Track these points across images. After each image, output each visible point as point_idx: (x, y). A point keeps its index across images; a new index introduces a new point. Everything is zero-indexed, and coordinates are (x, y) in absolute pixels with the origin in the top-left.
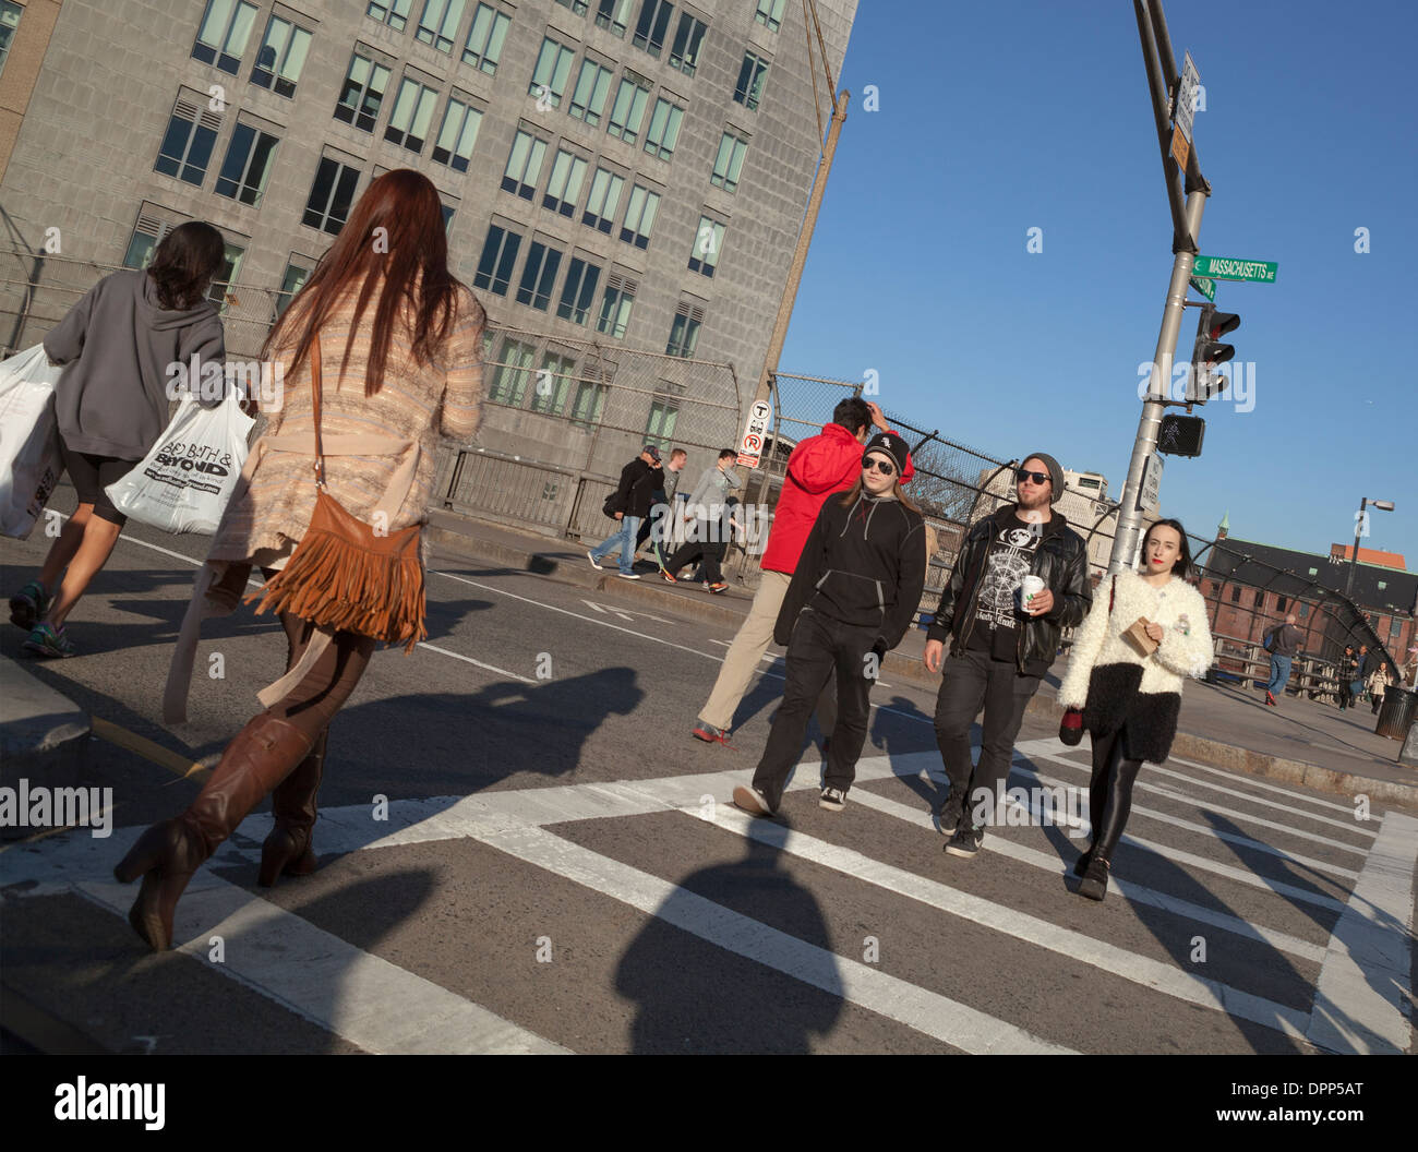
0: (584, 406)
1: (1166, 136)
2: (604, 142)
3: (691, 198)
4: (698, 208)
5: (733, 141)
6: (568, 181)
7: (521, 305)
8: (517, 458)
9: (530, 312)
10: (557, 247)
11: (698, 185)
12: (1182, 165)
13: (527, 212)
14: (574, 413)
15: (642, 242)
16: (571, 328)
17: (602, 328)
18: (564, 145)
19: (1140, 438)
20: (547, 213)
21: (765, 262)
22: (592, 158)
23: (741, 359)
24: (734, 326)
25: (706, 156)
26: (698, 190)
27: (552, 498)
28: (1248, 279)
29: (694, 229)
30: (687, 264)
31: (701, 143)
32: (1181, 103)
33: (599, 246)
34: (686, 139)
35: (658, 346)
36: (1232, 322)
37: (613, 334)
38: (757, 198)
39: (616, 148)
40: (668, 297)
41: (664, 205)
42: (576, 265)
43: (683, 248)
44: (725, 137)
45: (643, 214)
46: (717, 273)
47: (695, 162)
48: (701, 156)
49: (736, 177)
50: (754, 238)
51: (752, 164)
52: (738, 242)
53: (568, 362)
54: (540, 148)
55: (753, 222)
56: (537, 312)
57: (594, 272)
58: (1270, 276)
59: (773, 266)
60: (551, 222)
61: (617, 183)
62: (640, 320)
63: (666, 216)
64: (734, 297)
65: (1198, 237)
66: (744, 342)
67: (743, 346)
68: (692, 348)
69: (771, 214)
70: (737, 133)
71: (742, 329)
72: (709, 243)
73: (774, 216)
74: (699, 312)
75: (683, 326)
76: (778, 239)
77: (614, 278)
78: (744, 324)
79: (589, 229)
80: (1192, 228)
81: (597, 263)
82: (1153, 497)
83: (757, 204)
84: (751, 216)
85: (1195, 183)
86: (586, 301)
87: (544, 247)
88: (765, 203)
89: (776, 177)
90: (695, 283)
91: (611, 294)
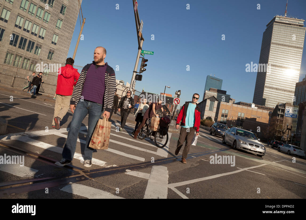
0: (32, 67)
1: (138, 32)
2: (35, 19)
3: (52, 31)
4: (53, 32)
5: (60, 21)
6: (28, 26)
7: (19, 49)
8: (26, 78)
9: (21, 50)
10: (26, 38)
11: (53, 28)
12: (140, 37)
13: (20, 31)
14: (30, 69)
15: (43, 38)
16: (29, 53)
17: (35, 53)
18: (27, 19)
19: (132, 78)
20: (24, 32)
21: (66, 43)
22: (33, 22)
23: (61, 60)
24: (60, 54)
25: (55, 23)
26: (53, 29)
27: (26, 84)
28: (149, 54)
29: (53, 36)
30: (51, 43)
31: (54, 21)
32: (140, 27)
33: (34, 38)
34: (51, 19)
35: (46, 57)
36: (147, 61)
37: (37, 54)
38: (64, 31)
39: (37, 20)
40: (48, 48)
41: (47, 31)
42: (30, 42)
43: (50, 39)
44: (58, 20)
45: (43, 33)
46: (57, 44)
47: (53, 24)
48: (54, 23)
49: (60, 27)
50: (64, 38)
51: (63, 25)
52: (61, 39)
53: (29, 60)
54: (22, 19)
55: (63, 35)
56: (22, 50)
57: (33, 43)
58: (153, 54)
59: (67, 44)
60: (25, 33)
61: (38, 27)
62: (42, 52)
63: (47, 33)
64: (60, 49)
65: (142, 47)
66: (62, 57)
67: (62, 58)
68: (52, 58)
69: (67, 34)
70: (61, 19)
71: (62, 55)
72: (56, 39)
73: (67, 35)
74: (53, 51)
75: (51, 54)
76: (68, 39)
77: (37, 44)
78: (62, 54)
79: (33, 35)
80: (141, 46)
81: (34, 41)
82: (134, 87)
83: (64, 32)
84: (63, 34)
85: (142, 39)
86: (32, 48)
87: (24, 38)
88: (66, 32)
89: (68, 27)
90: (53, 46)
91: (37, 47)
